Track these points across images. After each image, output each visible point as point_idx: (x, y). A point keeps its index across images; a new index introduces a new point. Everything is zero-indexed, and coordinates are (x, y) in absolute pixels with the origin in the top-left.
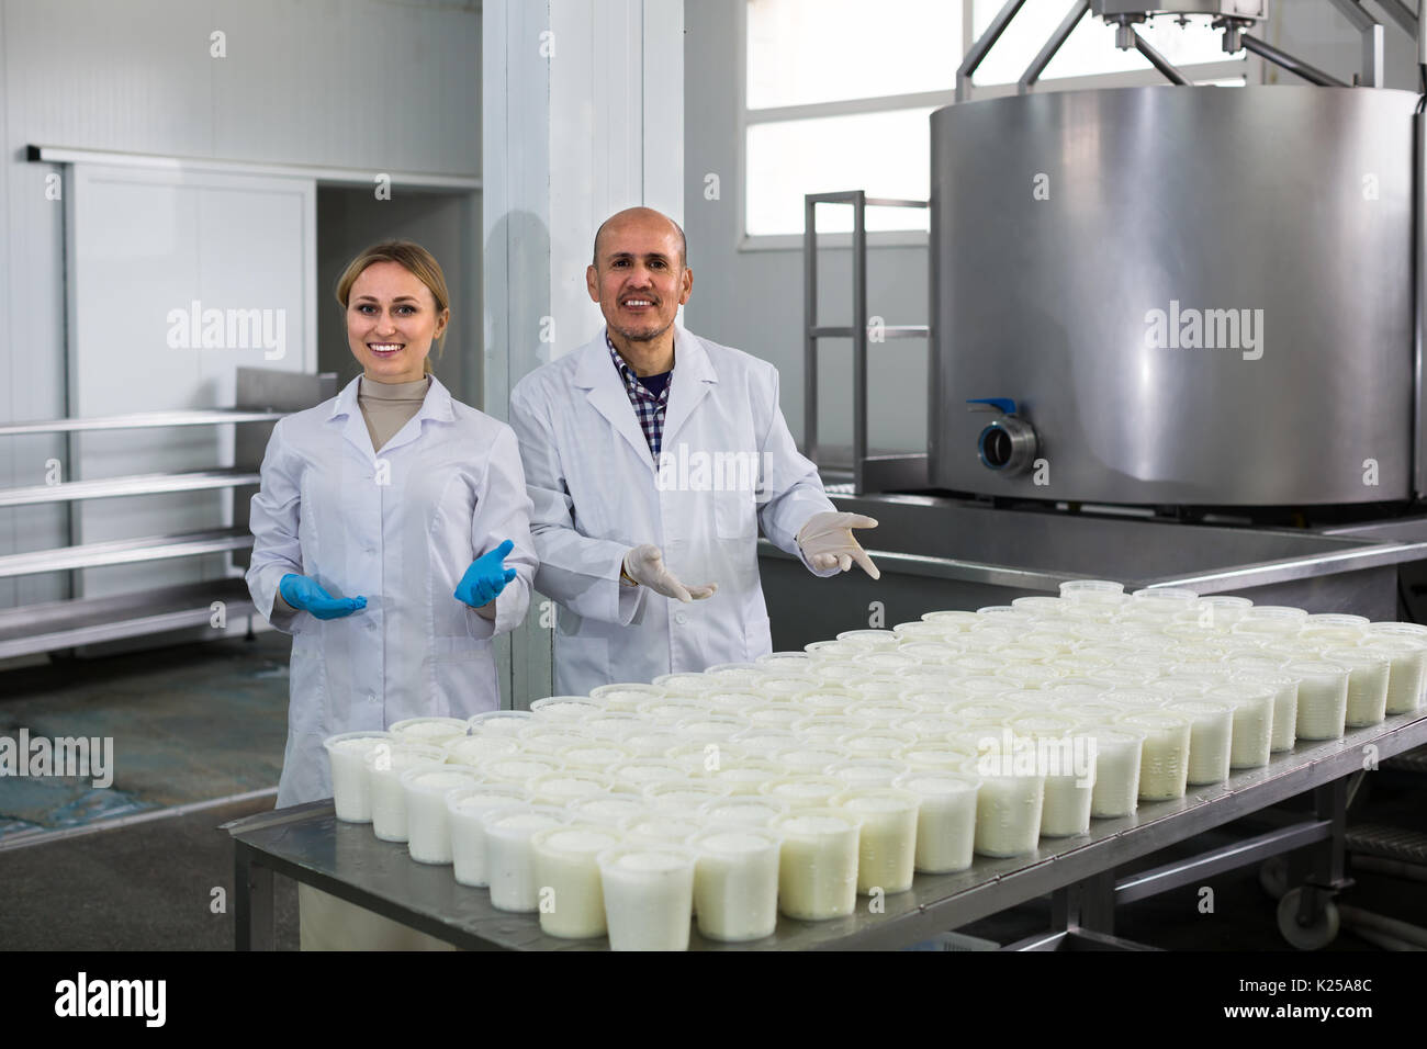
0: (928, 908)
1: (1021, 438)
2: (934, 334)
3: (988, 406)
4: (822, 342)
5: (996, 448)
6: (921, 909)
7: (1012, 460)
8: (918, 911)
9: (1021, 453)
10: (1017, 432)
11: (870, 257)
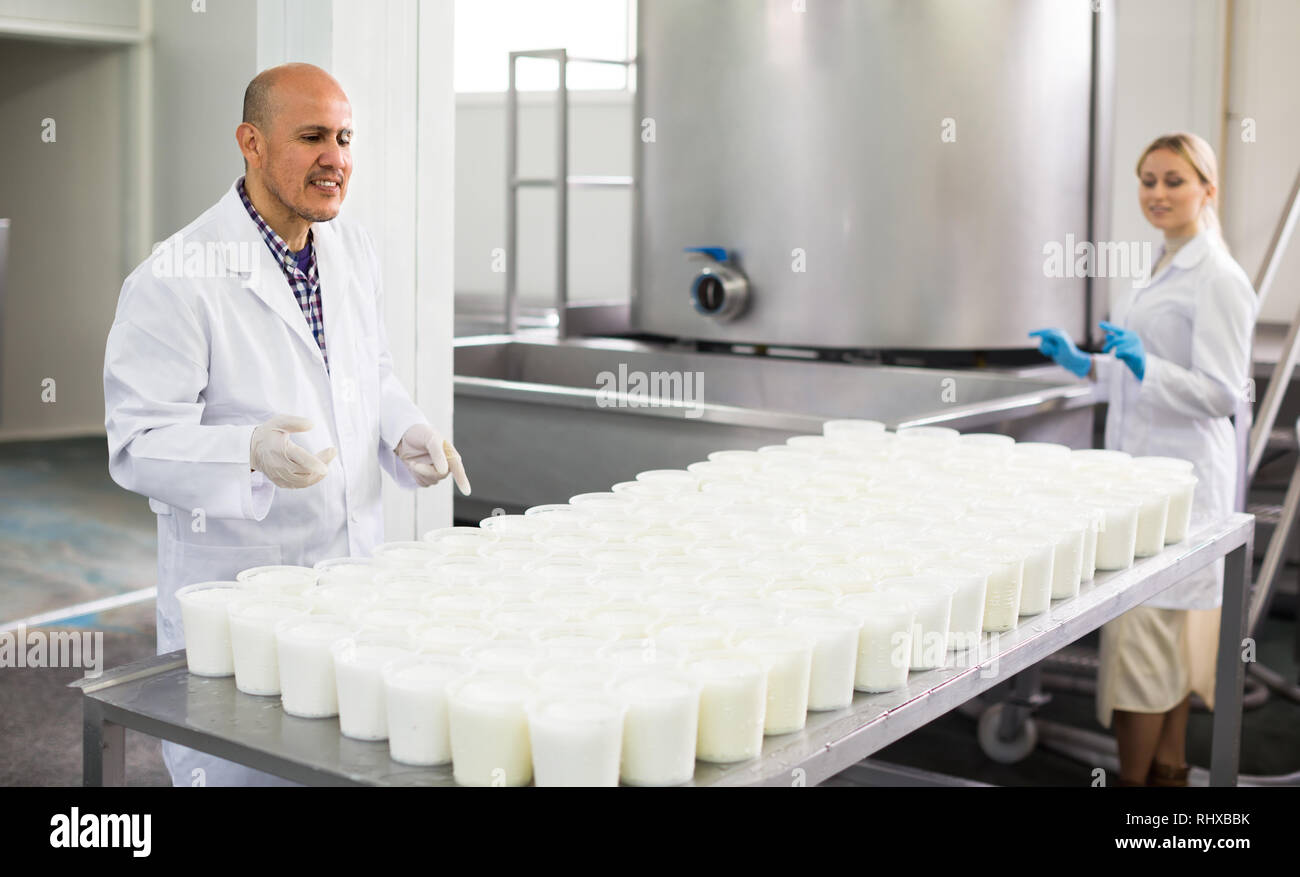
0: (833, 745)
1: (733, 286)
2: (638, 186)
3: (700, 255)
4: (523, 194)
5: (709, 294)
6: (827, 747)
7: (725, 305)
8: (825, 749)
9: (734, 299)
10: (729, 278)
11: (573, 114)
